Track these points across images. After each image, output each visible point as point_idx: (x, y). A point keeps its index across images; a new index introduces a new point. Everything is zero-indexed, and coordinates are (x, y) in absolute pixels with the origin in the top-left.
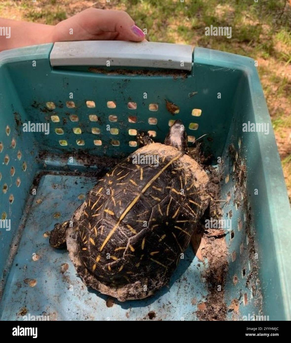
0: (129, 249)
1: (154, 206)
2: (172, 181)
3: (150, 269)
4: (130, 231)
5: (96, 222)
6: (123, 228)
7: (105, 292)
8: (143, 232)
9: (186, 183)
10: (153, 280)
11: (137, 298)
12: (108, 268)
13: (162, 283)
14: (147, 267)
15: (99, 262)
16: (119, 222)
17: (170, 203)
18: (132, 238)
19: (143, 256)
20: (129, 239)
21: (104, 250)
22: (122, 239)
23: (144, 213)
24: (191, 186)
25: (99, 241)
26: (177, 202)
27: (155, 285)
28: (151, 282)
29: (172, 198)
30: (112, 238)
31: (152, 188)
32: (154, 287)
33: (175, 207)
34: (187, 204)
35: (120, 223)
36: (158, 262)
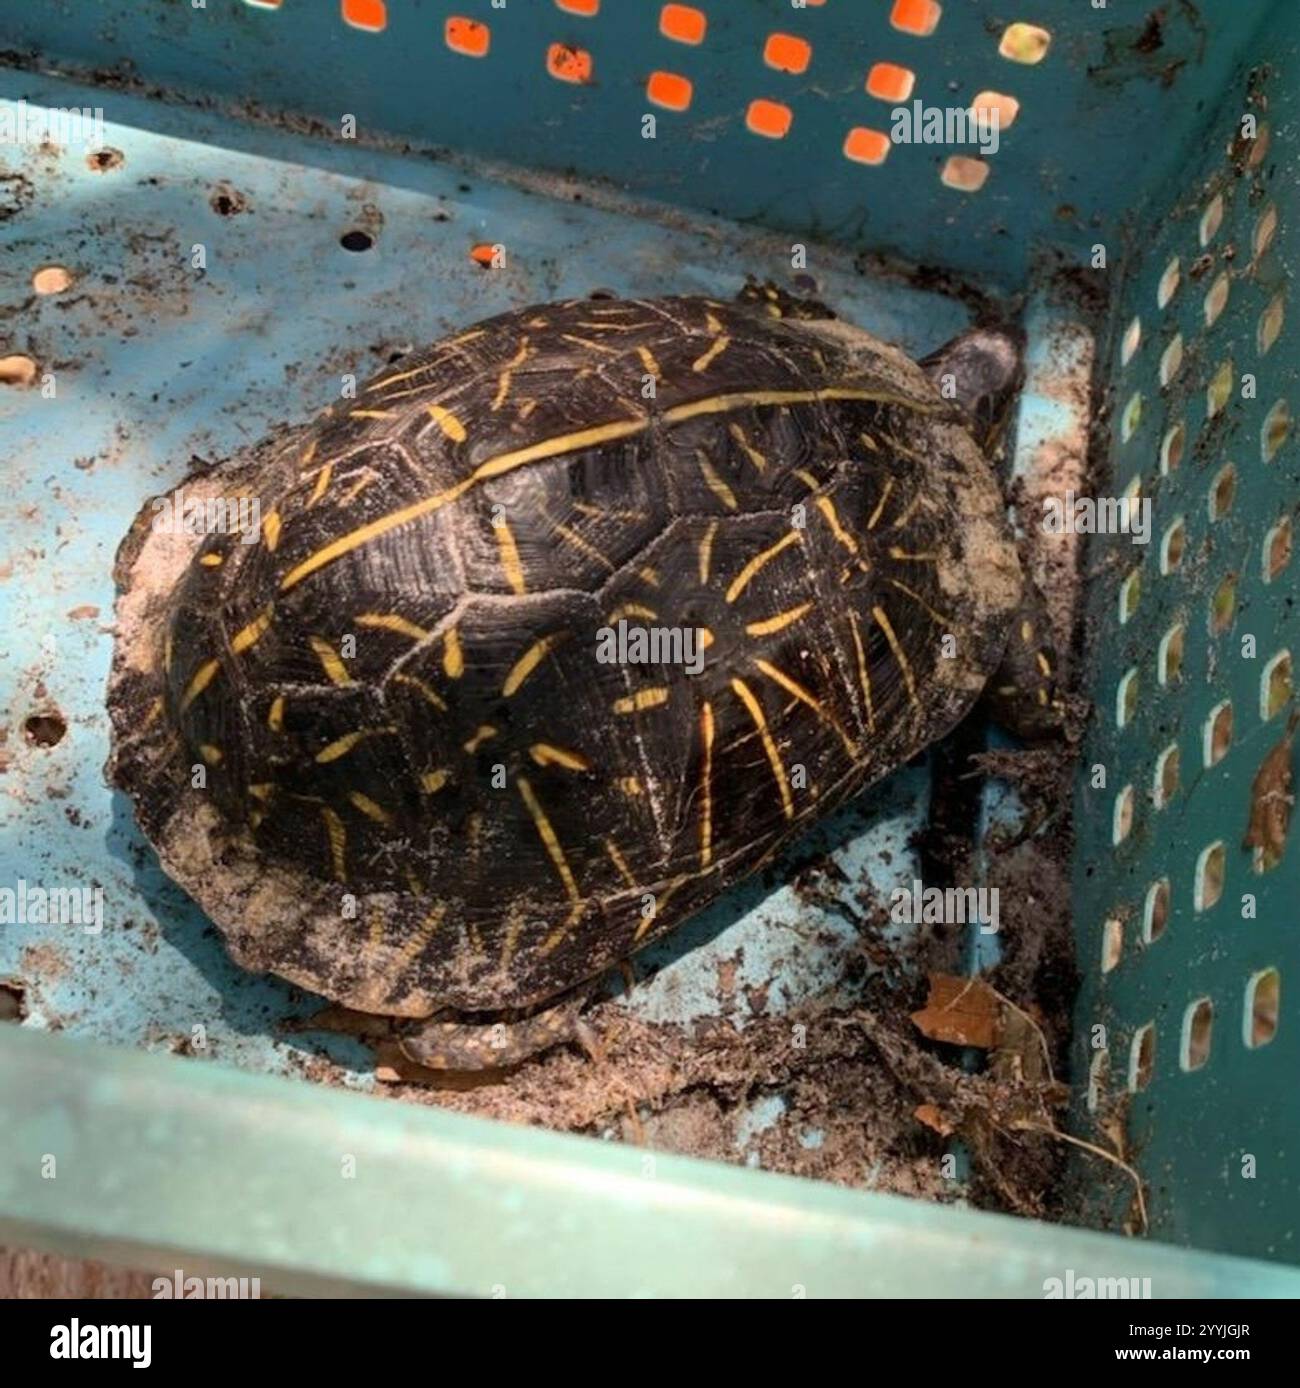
0: (438, 650)
1: (688, 513)
2: (842, 466)
3: (488, 849)
4: (497, 559)
5: (354, 442)
6: (465, 525)
7: (186, 870)
8: (558, 599)
9: (901, 522)
10: (469, 934)
11: (330, 993)
12: (268, 707)
13: (510, 986)
14: (476, 823)
15: (247, 653)
16: (466, 485)
17: (775, 550)
18: (486, 599)
19: (487, 732)
20: (471, 598)
21: (305, 592)
22: (431, 577)
23: (621, 514)
24: (920, 557)
25: (306, 531)
26: (812, 575)
27: (464, 975)
28: (456, 940)
29: (794, 536)
30: (383, 544)
31: (728, 432)
32: (457, 982)
33: (789, 585)
34: (852, 615)
35: (467, 493)
36: (548, 834)
